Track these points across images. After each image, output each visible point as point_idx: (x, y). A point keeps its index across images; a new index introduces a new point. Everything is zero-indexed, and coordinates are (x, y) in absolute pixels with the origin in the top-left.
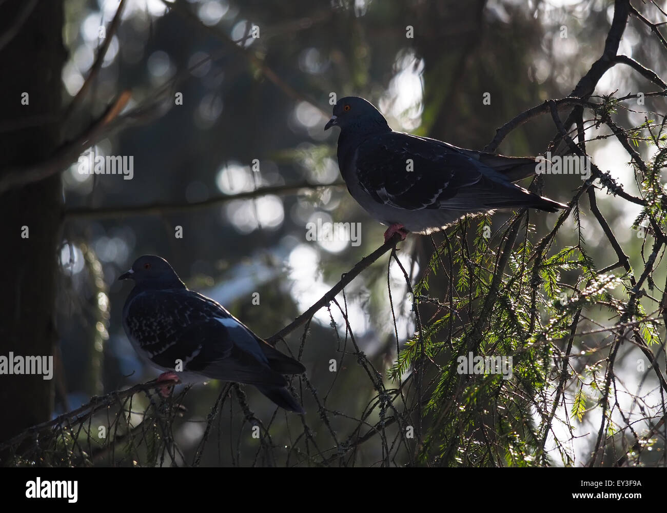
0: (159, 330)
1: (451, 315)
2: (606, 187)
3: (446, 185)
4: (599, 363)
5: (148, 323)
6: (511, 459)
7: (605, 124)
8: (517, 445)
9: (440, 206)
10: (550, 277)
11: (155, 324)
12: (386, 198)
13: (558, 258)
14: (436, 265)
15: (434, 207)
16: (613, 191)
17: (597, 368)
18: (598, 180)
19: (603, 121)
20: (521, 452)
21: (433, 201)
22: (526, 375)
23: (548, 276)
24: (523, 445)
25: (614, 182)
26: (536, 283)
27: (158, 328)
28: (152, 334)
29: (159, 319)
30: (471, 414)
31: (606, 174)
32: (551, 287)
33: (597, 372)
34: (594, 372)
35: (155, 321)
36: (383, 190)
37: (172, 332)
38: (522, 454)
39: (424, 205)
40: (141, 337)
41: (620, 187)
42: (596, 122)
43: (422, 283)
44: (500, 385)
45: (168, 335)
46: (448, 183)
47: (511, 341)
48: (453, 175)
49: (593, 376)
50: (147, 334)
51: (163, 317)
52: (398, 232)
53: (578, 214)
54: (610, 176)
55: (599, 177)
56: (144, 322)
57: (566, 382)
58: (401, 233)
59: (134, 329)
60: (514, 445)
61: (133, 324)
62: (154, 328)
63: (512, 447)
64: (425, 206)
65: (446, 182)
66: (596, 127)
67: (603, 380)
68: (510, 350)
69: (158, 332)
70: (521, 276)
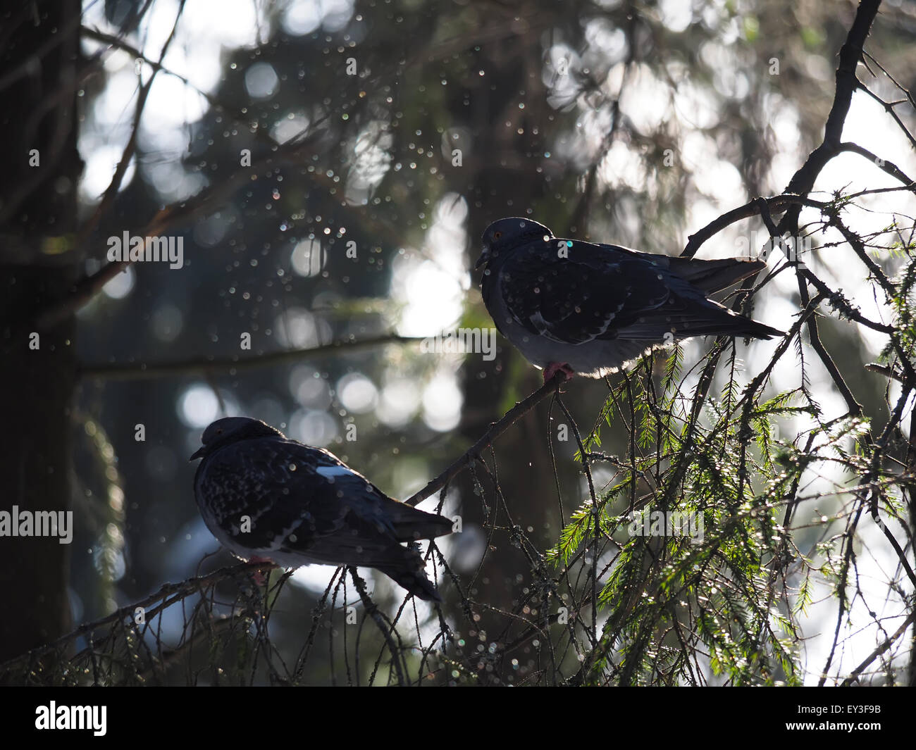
0: (247, 490)
1: (634, 478)
2: (838, 310)
3: (620, 307)
4: (834, 540)
5: (232, 482)
6: (718, 666)
7: (834, 228)
8: (727, 647)
9: (618, 335)
10: (763, 428)
11: (242, 483)
12: (542, 326)
13: (774, 404)
14: (610, 413)
15: (608, 336)
16: (847, 315)
17: (831, 545)
18: (826, 301)
19: (831, 223)
20: (732, 656)
21: (603, 330)
22: (735, 556)
23: (761, 428)
24: (734, 647)
25: (848, 304)
26: (745, 437)
27: (246, 487)
28: (239, 497)
29: (247, 476)
30: (663, 608)
31: (838, 293)
32: (765, 442)
33: (832, 551)
34: (828, 551)
35: (242, 479)
36: (538, 316)
37: (266, 492)
38: (733, 659)
39: (591, 335)
40: (224, 505)
41: (856, 310)
42: (823, 225)
43: (592, 436)
44: (701, 570)
45: (260, 497)
46: (623, 305)
47: (714, 512)
48: (629, 294)
49: (827, 555)
50: (231, 499)
51: (252, 473)
52: (562, 370)
53: (801, 345)
54: (842, 296)
55: (827, 297)
56: (227, 482)
57: (787, 566)
58: (566, 371)
59: (213, 496)
60: (723, 646)
61: (211, 489)
62: (240, 488)
63: (720, 650)
64: (593, 336)
65: (620, 304)
66: (823, 231)
67: (839, 562)
68: (713, 524)
69: (246, 493)
70: (726, 427)
